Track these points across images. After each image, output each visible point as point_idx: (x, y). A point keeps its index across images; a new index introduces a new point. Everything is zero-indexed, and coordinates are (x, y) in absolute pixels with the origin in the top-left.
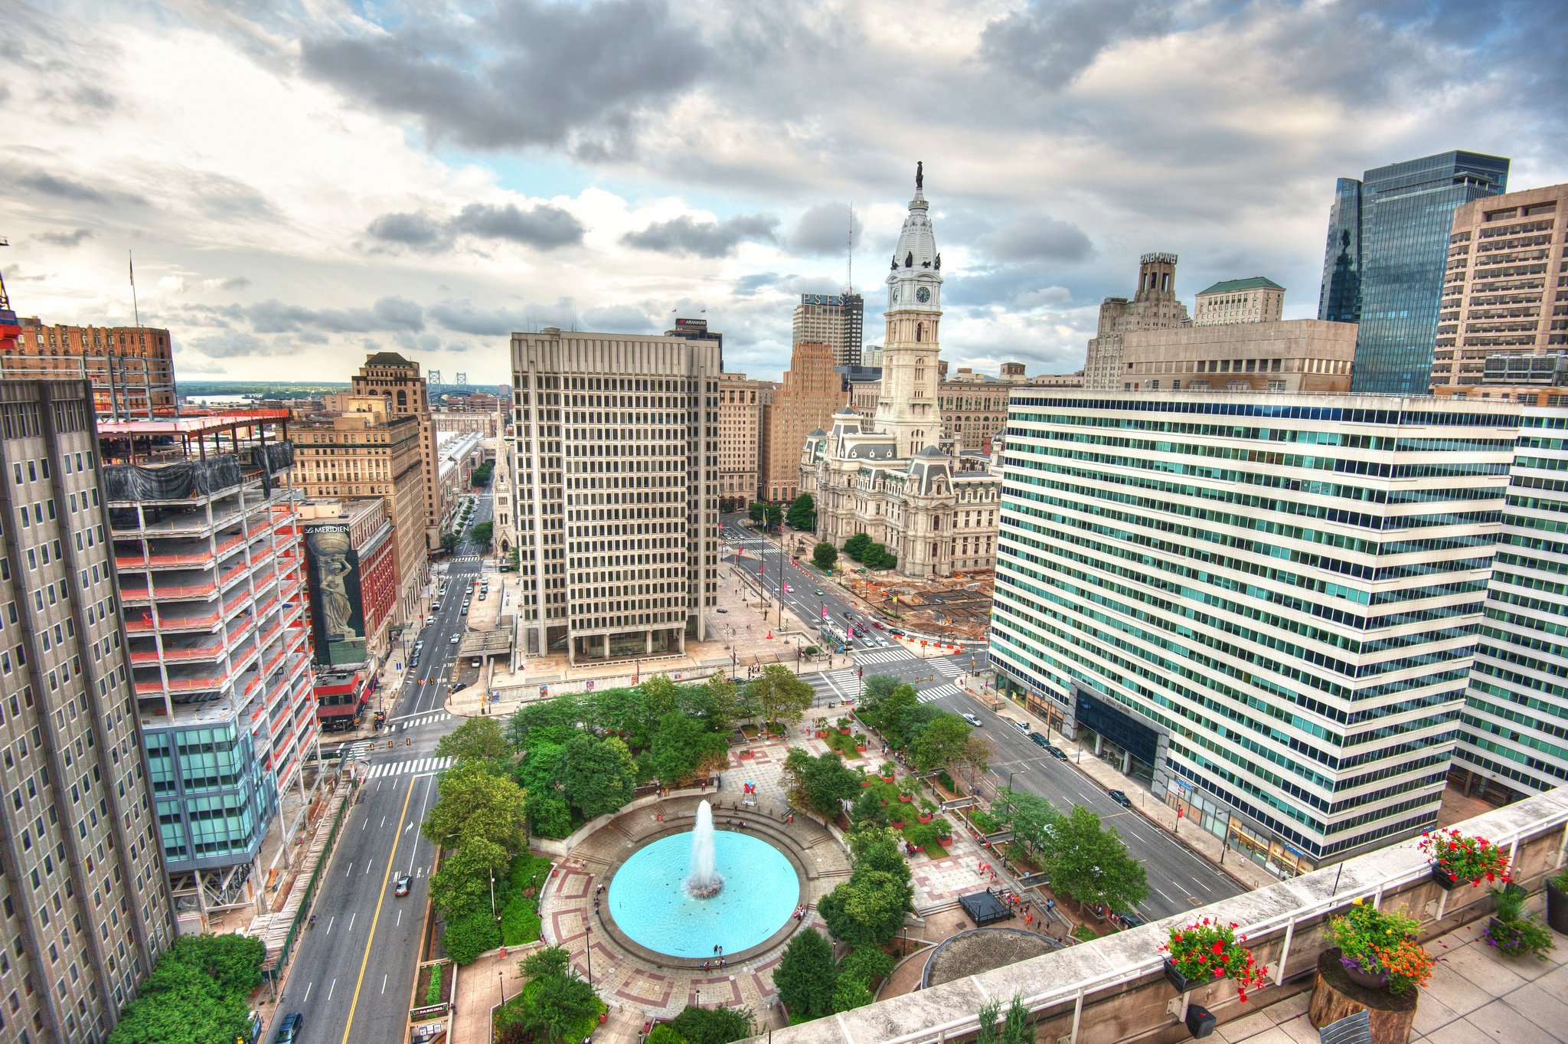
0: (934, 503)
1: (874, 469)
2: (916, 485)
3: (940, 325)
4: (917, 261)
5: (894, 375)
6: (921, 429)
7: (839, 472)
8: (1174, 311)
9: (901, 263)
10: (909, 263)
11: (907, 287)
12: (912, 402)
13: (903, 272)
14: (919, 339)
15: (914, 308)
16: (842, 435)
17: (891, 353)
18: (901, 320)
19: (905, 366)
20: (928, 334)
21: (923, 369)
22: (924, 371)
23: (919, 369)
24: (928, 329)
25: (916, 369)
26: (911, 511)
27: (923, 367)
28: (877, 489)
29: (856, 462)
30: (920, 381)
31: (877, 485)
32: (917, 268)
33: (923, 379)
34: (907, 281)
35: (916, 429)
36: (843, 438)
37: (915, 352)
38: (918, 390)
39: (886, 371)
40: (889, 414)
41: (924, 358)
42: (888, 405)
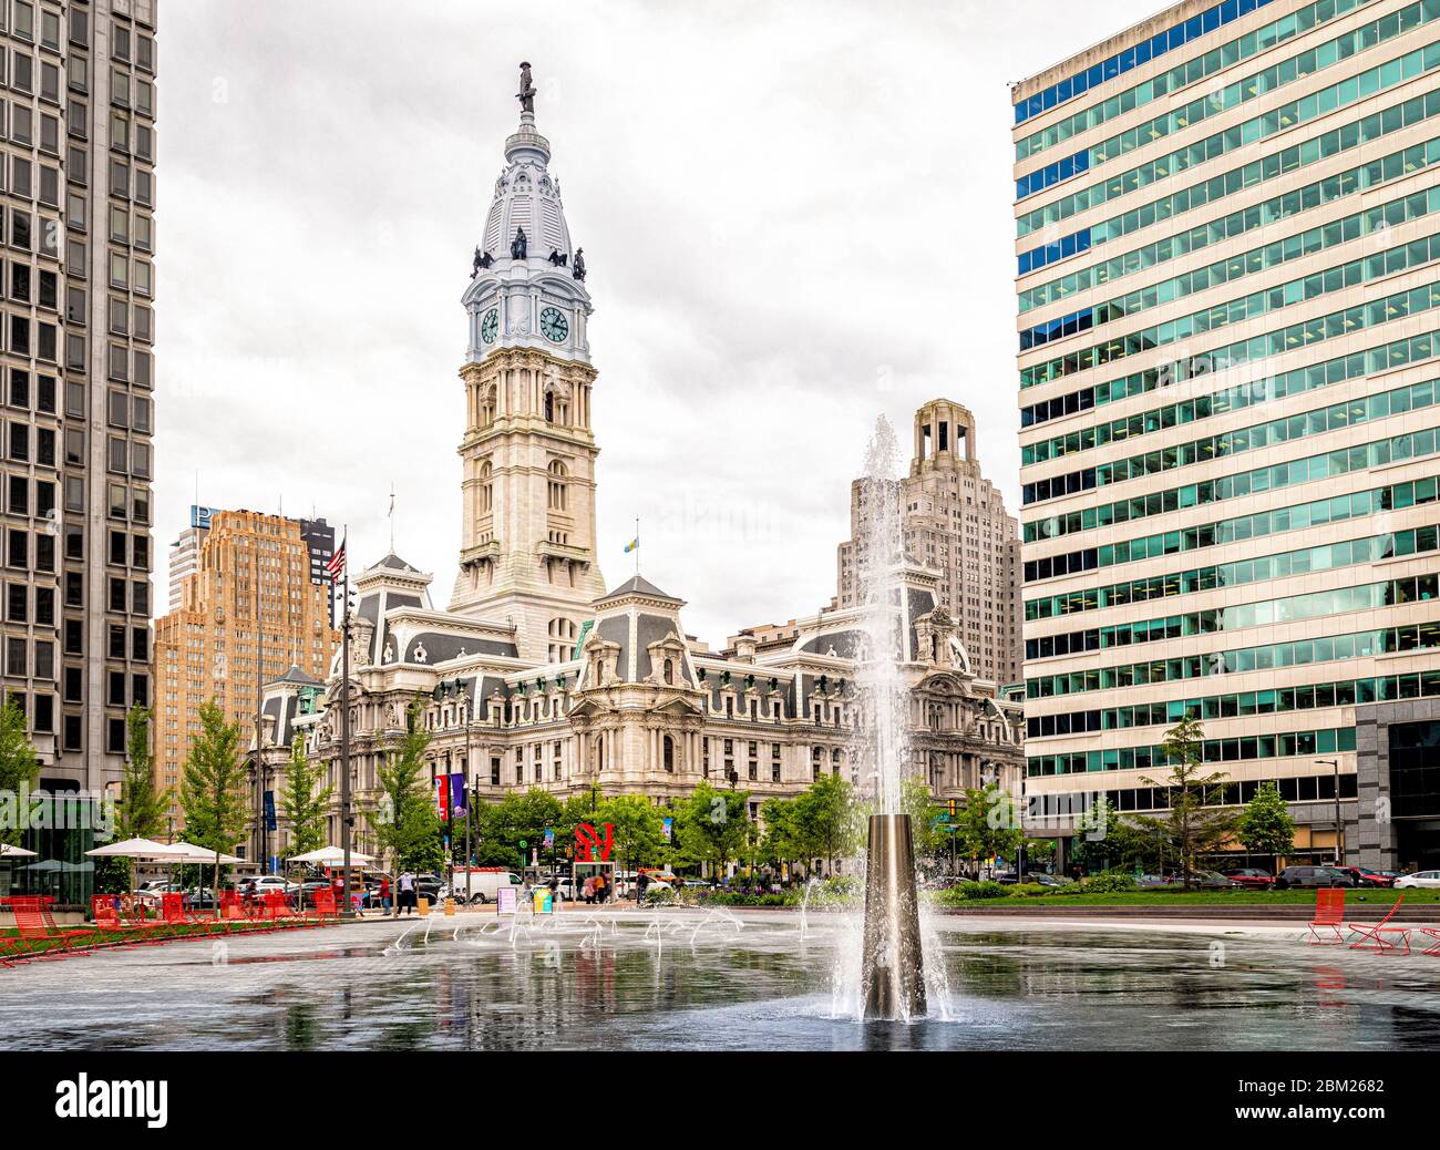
0: (662, 698)
1: (480, 676)
2: (611, 662)
3: (593, 394)
4: (538, 249)
5: (498, 493)
6: (569, 616)
7: (379, 700)
8: (982, 497)
9: (502, 251)
10: (519, 251)
11: (517, 302)
12: (545, 549)
13: (505, 269)
14: (550, 418)
15: (538, 344)
16: (383, 613)
17: (487, 447)
18: (510, 373)
19: (525, 471)
20: (569, 411)
21: (563, 487)
22: (566, 490)
23: (556, 485)
24: (569, 399)
25: (549, 483)
26: (606, 724)
27: (563, 482)
28: (491, 719)
29: (424, 671)
30: (560, 512)
31: (491, 711)
32: (537, 265)
33: (563, 509)
34: (518, 288)
35: (557, 615)
36: (386, 620)
37: (545, 442)
38: (556, 531)
39: (475, 494)
40: (491, 583)
41: (565, 460)
42: (486, 565)
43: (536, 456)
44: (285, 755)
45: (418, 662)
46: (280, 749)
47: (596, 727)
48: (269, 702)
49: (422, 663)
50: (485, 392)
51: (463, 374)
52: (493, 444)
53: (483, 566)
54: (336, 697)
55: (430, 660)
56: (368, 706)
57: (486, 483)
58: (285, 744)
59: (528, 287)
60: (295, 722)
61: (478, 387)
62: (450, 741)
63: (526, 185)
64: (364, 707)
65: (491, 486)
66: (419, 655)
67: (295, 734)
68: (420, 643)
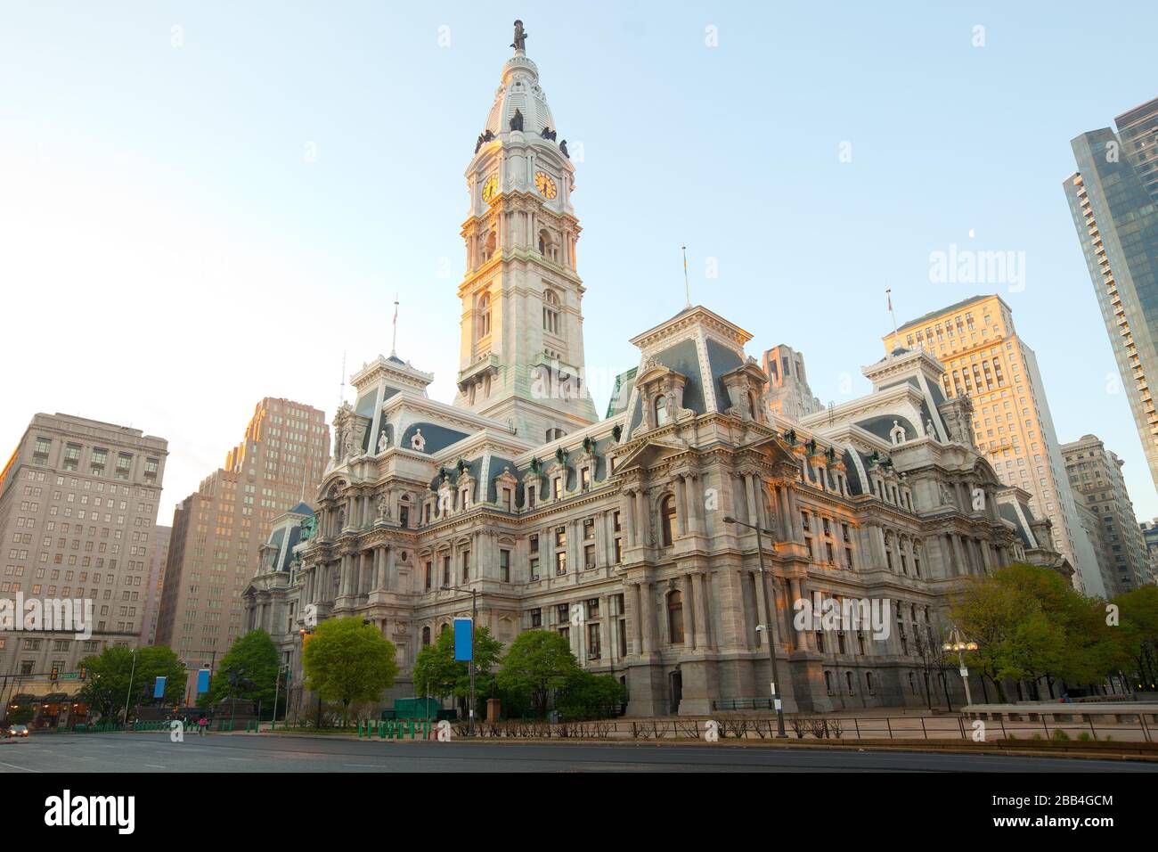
1: (486, 456)
4: (533, 126)
5: (495, 320)
7: (370, 492)
11: (515, 161)
12: (543, 361)
13: (505, 140)
14: (543, 256)
15: (534, 192)
16: (380, 404)
17: (486, 280)
18: (509, 215)
19: (524, 293)
20: (559, 255)
21: (555, 315)
22: (558, 318)
23: (550, 312)
24: (558, 246)
25: (544, 309)
26: (681, 470)
27: (557, 311)
28: (500, 503)
29: (422, 460)
30: (553, 334)
31: (500, 492)
32: (532, 135)
33: (556, 333)
34: (516, 150)
35: (554, 426)
36: (383, 412)
37: (540, 271)
38: (550, 350)
39: (474, 323)
40: (488, 396)
41: (557, 292)
42: (484, 380)
43: (535, 281)
44: (283, 581)
45: (415, 449)
46: (279, 575)
47: (660, 481)
48: (276, 533)
49: (420, 451)
50: (485, 240)
51: (467, 227)
52: (492, 274)
53: (481, 382)
54: (326, 496)
55: (430, 449)
56: (357, 499)
57: (484, 313)
58: (283, 570)
59: (524, 150)
60: (296, 549)
61: (478, 237)
62: (450, 531)
63: (521, 87)
64: (353, 500)
65: (488, 314)
66: (417, 443)
67: (294, 559)
68: (418, 430)
